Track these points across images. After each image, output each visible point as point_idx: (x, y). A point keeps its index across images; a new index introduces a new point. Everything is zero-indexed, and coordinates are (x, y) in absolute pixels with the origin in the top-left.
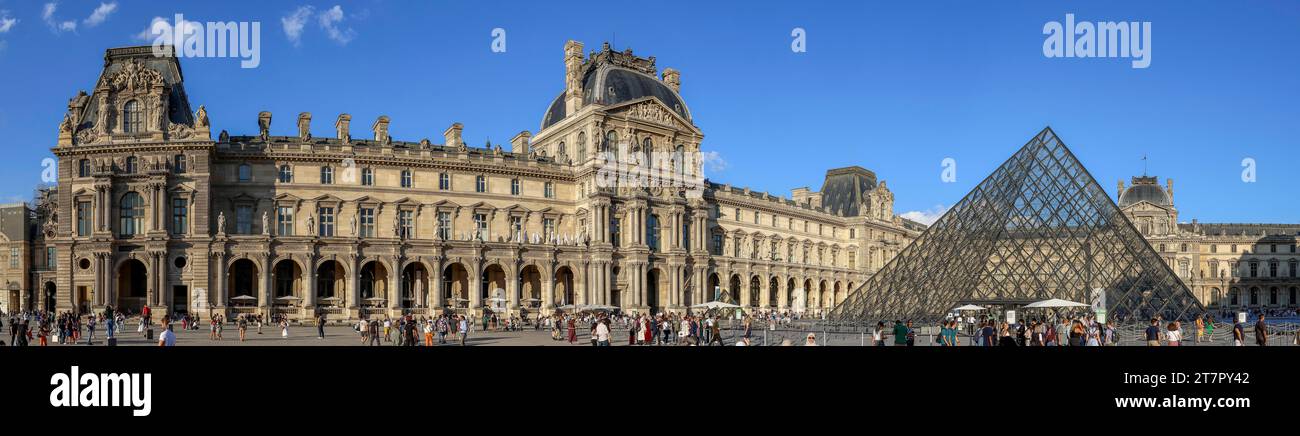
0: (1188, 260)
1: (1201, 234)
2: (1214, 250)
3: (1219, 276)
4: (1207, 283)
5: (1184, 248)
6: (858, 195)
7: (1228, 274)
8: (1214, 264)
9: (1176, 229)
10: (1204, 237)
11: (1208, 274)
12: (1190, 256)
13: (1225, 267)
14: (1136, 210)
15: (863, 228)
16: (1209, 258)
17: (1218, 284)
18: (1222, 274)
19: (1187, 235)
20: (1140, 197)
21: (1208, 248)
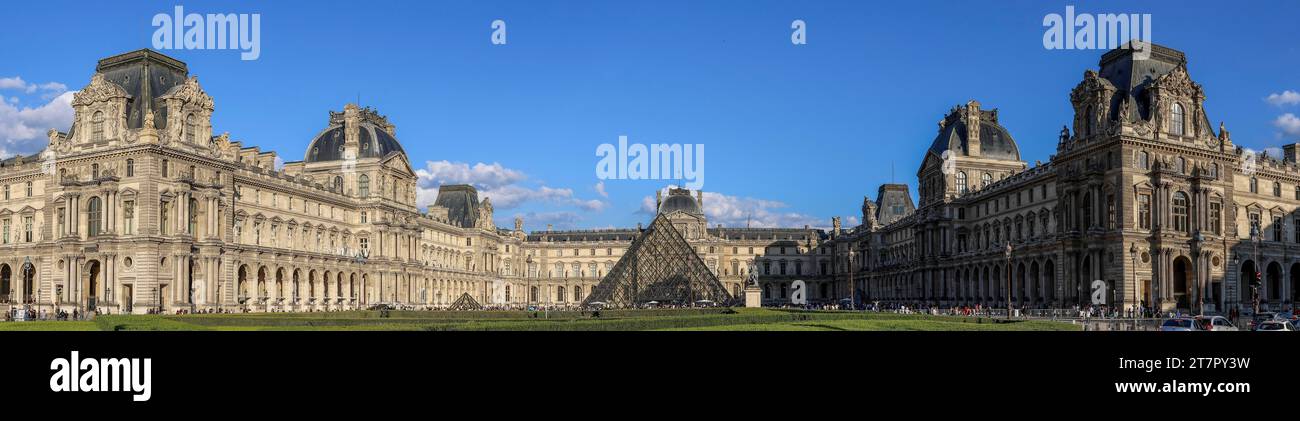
0: (715, 260)
1: (725, 238)
2: (735, 251)
3: (739, 273)
4: (730, 280)
5: (712, 250)
6: (470, 209)
7: (746, 273)
8: (736, 264)
9: (706, 233)
10: (727, 240)
11: (731, 272)
12: (717, 257)
13: (743, 266)
14: (673, 217)
15: (478, 238)
16: (731, 258)
17: (739, 281)
18: (742, 273)
19: (715, 239)
20: (676, 207)
21: (731, 249)
